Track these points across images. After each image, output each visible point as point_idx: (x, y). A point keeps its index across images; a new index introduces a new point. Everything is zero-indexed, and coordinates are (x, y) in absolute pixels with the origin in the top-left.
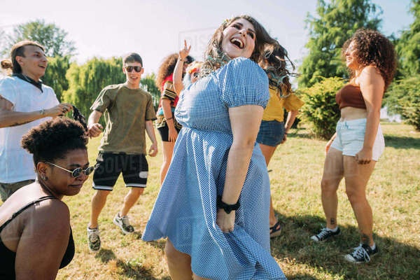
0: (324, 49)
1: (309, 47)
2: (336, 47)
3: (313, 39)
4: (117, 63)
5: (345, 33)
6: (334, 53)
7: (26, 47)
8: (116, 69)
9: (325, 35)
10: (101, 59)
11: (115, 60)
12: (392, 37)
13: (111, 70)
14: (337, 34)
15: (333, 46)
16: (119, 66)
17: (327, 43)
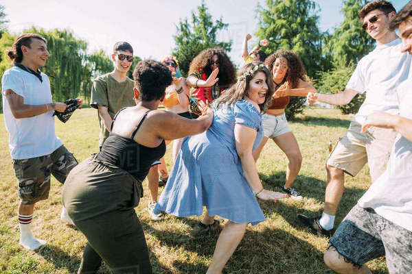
0: (271, 39)
1: (258, 35)
2: (281, 38)
3: (262, 28)
4: (61, 36)
5: (290, 25)
6: (280, 43)
7: (33, 39)
8: (60, 43)
9: (273, 26)
10: (42, 30)
11: (58, 32)
12: (327, 33)
13: (54, 44)
14: (283, 26)
15: (278, 37)
16: (63, 39)
17: (274, 33)
